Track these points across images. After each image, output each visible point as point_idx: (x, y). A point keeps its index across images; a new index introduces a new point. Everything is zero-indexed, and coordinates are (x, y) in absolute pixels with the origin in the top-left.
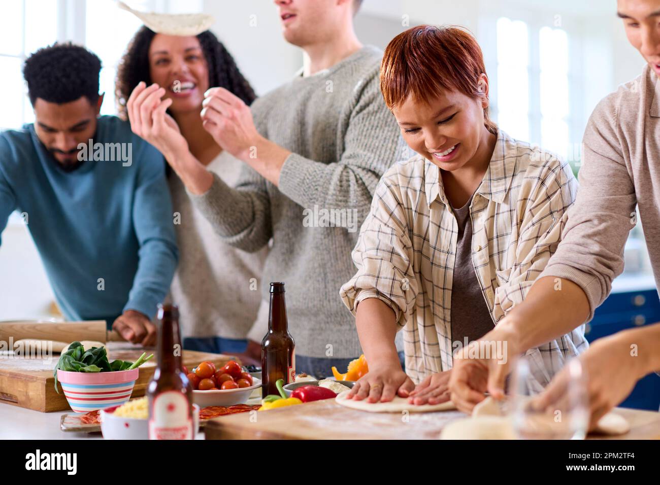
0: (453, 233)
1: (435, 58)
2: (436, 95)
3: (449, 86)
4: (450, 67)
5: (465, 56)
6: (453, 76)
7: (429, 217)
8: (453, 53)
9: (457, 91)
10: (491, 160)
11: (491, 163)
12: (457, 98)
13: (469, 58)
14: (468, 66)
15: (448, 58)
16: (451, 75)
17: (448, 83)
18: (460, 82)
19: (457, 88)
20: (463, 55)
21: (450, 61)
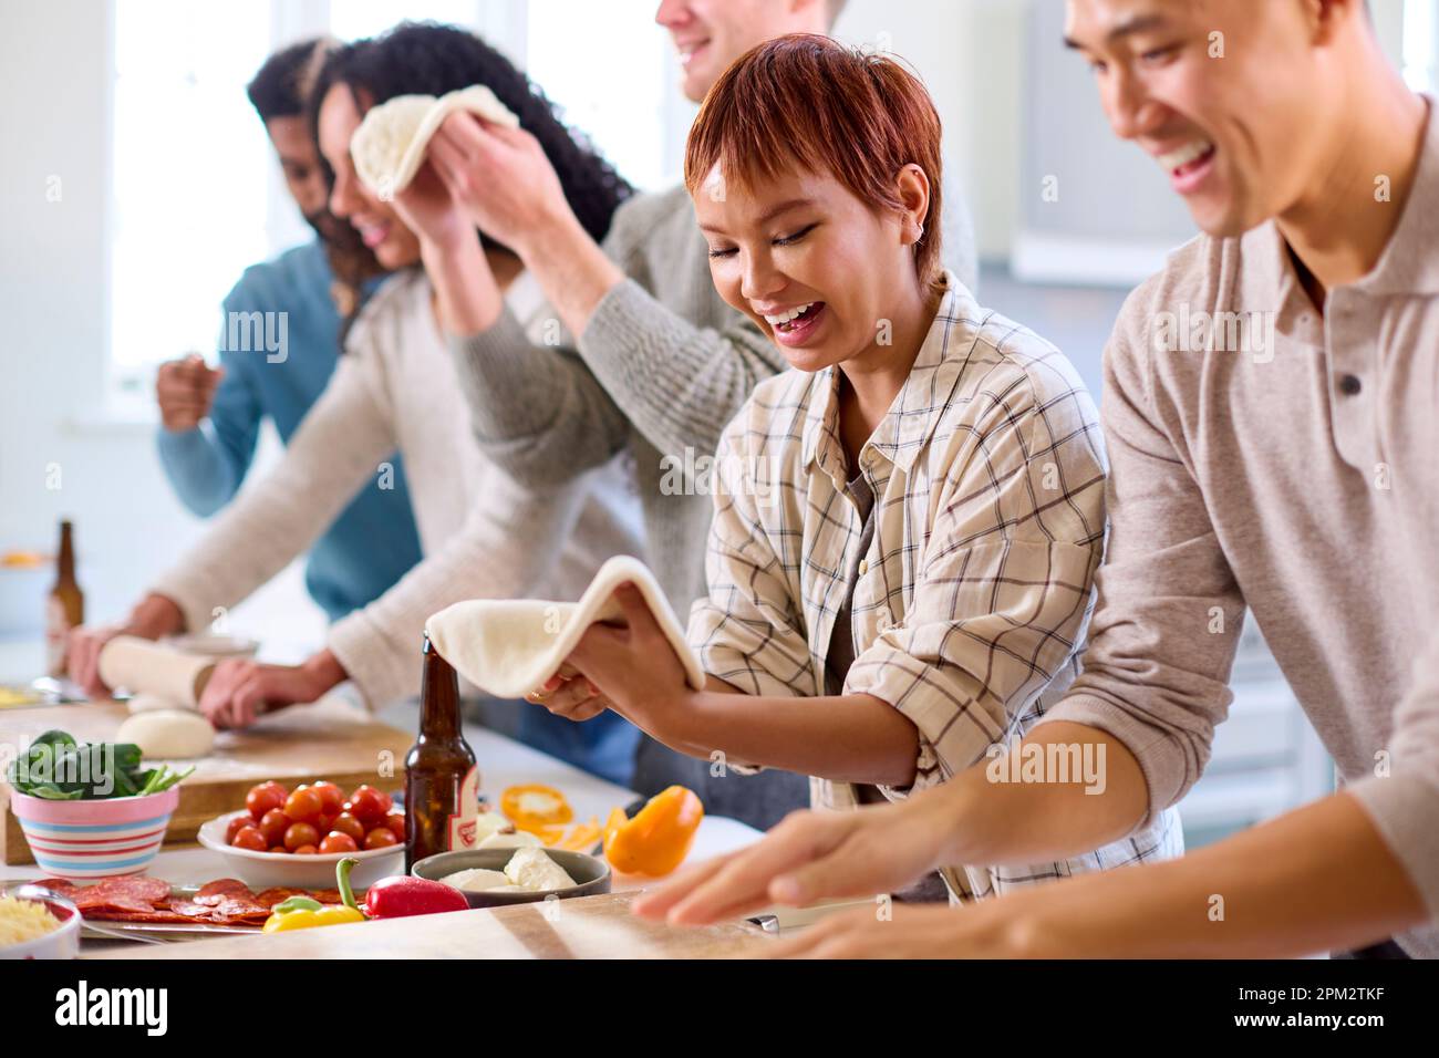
0: (852, 535)
1: (796, 94)
2: (770, 168)
3: (809, 157)
4: (824, 119)
5: (871, 106)
6: (828, 139)
7: (807, 493)
8: (843, 92)
9: (827, 174)
10: (915, 365)
11: (912, 372)
12: (824, 190)
13: (882, 114)
14: (871, 130)
15: (827, 100)
16: (820, 134)
17: (809, 150)
18: (841, 158)
19: (831, 169)
20: (867, 103)
21: (830, 107)
